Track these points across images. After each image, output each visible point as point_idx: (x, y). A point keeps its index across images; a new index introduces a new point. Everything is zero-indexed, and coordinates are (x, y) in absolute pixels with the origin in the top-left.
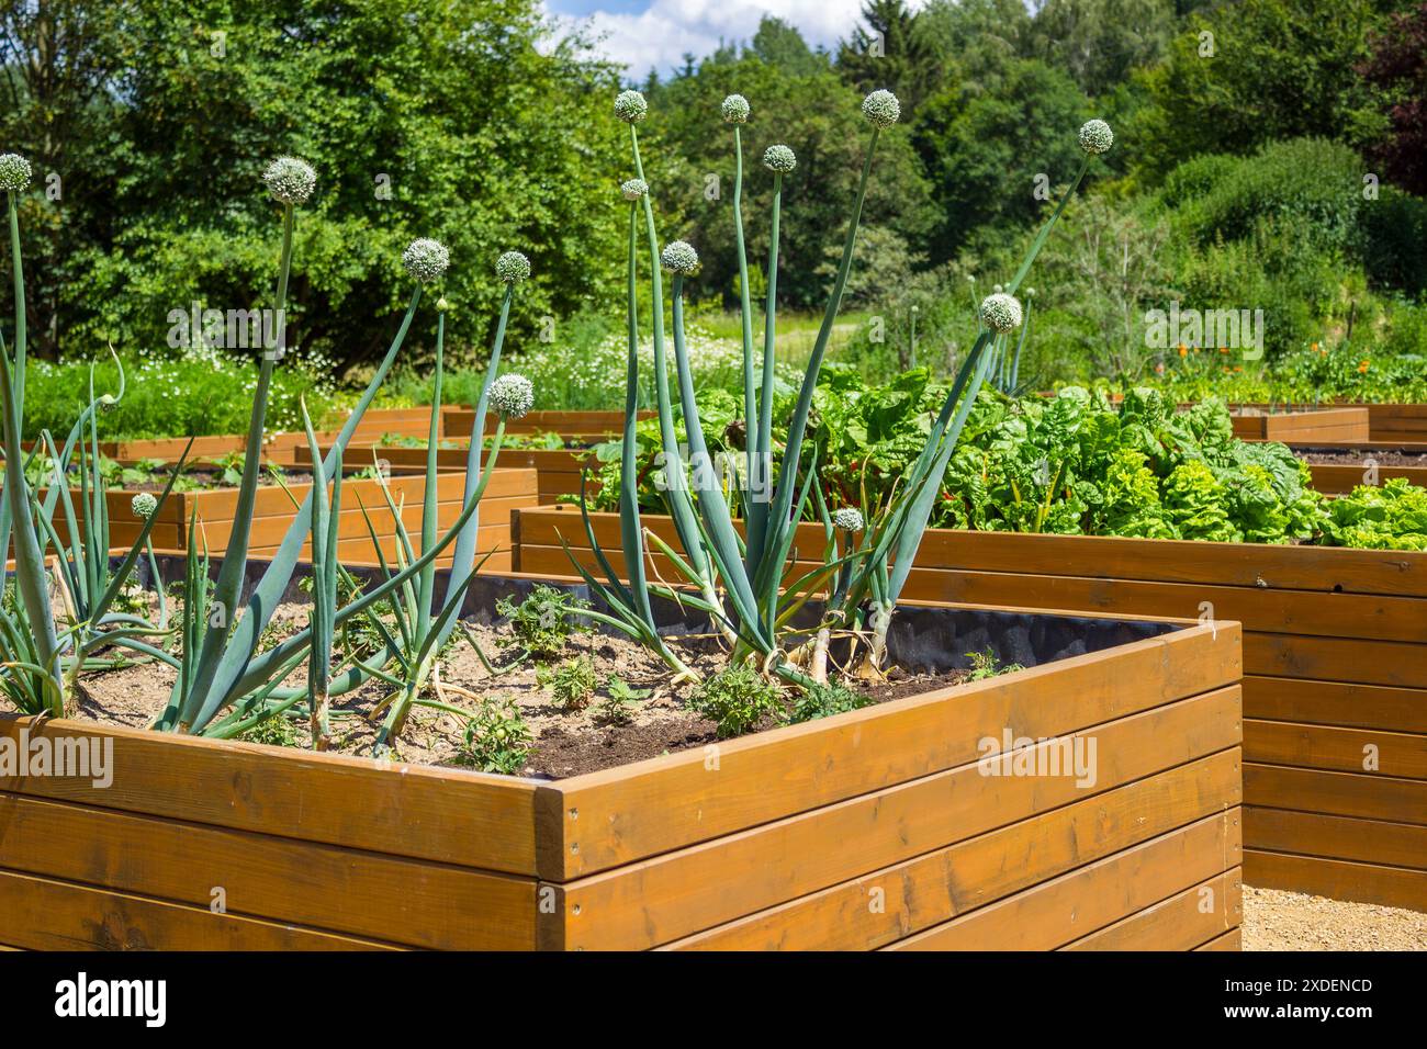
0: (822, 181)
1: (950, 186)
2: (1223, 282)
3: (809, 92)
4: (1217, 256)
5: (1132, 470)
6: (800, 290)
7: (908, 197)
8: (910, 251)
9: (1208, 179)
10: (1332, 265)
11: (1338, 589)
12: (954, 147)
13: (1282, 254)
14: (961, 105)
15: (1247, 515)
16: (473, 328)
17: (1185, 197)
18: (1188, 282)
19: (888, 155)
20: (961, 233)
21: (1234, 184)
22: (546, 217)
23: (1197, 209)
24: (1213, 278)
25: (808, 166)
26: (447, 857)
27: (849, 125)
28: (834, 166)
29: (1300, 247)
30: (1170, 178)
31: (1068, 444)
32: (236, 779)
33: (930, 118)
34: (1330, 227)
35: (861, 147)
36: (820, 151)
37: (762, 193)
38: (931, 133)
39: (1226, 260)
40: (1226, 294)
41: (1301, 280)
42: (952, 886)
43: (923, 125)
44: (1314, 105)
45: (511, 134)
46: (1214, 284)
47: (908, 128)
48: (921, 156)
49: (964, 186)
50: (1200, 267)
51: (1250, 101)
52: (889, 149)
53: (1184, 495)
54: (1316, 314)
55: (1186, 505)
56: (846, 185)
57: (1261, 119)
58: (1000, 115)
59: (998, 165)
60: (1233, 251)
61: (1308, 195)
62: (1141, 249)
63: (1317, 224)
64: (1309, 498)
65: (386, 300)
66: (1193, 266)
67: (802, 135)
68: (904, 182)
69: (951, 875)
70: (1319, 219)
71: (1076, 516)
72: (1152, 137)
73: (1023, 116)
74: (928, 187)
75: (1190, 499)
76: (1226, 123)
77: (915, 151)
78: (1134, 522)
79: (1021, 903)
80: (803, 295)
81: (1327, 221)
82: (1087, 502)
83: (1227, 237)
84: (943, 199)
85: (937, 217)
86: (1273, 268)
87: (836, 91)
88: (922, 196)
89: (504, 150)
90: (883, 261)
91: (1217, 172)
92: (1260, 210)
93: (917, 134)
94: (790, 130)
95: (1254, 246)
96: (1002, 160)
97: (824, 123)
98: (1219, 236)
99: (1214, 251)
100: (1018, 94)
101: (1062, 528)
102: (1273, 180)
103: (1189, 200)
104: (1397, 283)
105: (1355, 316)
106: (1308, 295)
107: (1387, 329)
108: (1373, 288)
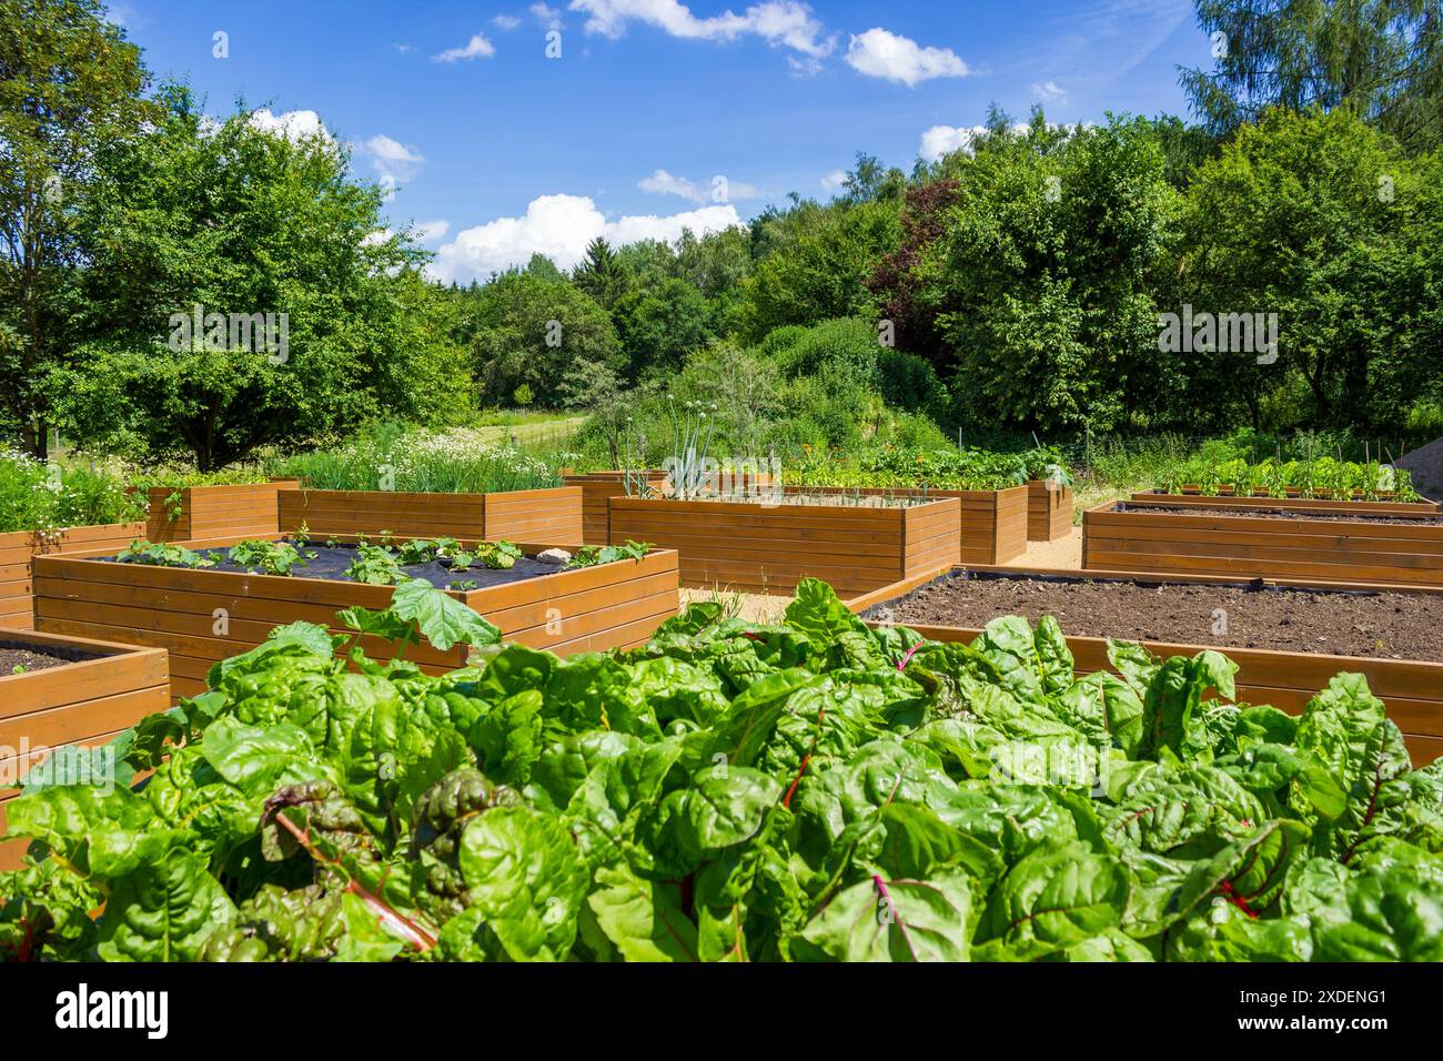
1: (633, 345)
2: (803, 400)
3: (557, 292)
4: (798, 384)
6: (551, 399)
7: (610, 349)
8: (617, 378)
9: (790, 339)
10: (864, 391)
12: (635, 323)
13: (836, 384)
14: (639, 301)
16: (323, 422)
17: (777, 349)
18: (782, 399)
19: (599, 327)
20: (639, 370)
21: (806, 342)
22: (377, 350)
23: (784, 357)
24: (796, 397)
27: (578, 310)
28: (570, 332)
29: (846, 380)
30: (767, 338)
33: (622, 308)
34: (863, 369)
35: (585, 322)
36: (562, 324)
37: (531, 346)
38: (623, 316)
39: (804, 387)
41: (848, 400)
43: (618, 311)
44: (839, 302)
45: (353, 295)
46: (797, 401)
47: (610, 313)
48: (617, 328)
49: (640, 344)
50: (787, 391)
51: (803, 299)
52: (600, 324)
54: (857, 420)
56: (577, 342)
57: (809, 309)
58: (659, 307)
59: (658, 333)
60: (807, 381)
61: (850, 350)
62: (761, 378)
63: (856, 367)
65: (262, 401)
66: (783, 391)
67: (553, 315)
68: (608, 342)
70: (857, 364)
72: (750, 318)
73: (672, 308)
74: (621, 344)
76: (793, 309)
77: (614, 325)
80: (552, 401)
81: (861, 365)
83: (804, 373)
84: (629, 351)
85: (626, 360)
86: (831, 392)
87: (572, 291)
88: (617, 349)
89: (349, 305)
90: (601, 383)
91: (794, 335)
92: (823, 358)
93: (615, 316)
94: (546, 312)
95: (820, 379)
96: (660, 331)
97: (565, 309)
98: (799, 373)
99: (797, 382)
100: (669, 297)
102: (829, 341)
103: (779, 351)
104: (899, 403)
105: (878, 422)
106: (852, 409)
107: (896, 429)
108: (887, 405)
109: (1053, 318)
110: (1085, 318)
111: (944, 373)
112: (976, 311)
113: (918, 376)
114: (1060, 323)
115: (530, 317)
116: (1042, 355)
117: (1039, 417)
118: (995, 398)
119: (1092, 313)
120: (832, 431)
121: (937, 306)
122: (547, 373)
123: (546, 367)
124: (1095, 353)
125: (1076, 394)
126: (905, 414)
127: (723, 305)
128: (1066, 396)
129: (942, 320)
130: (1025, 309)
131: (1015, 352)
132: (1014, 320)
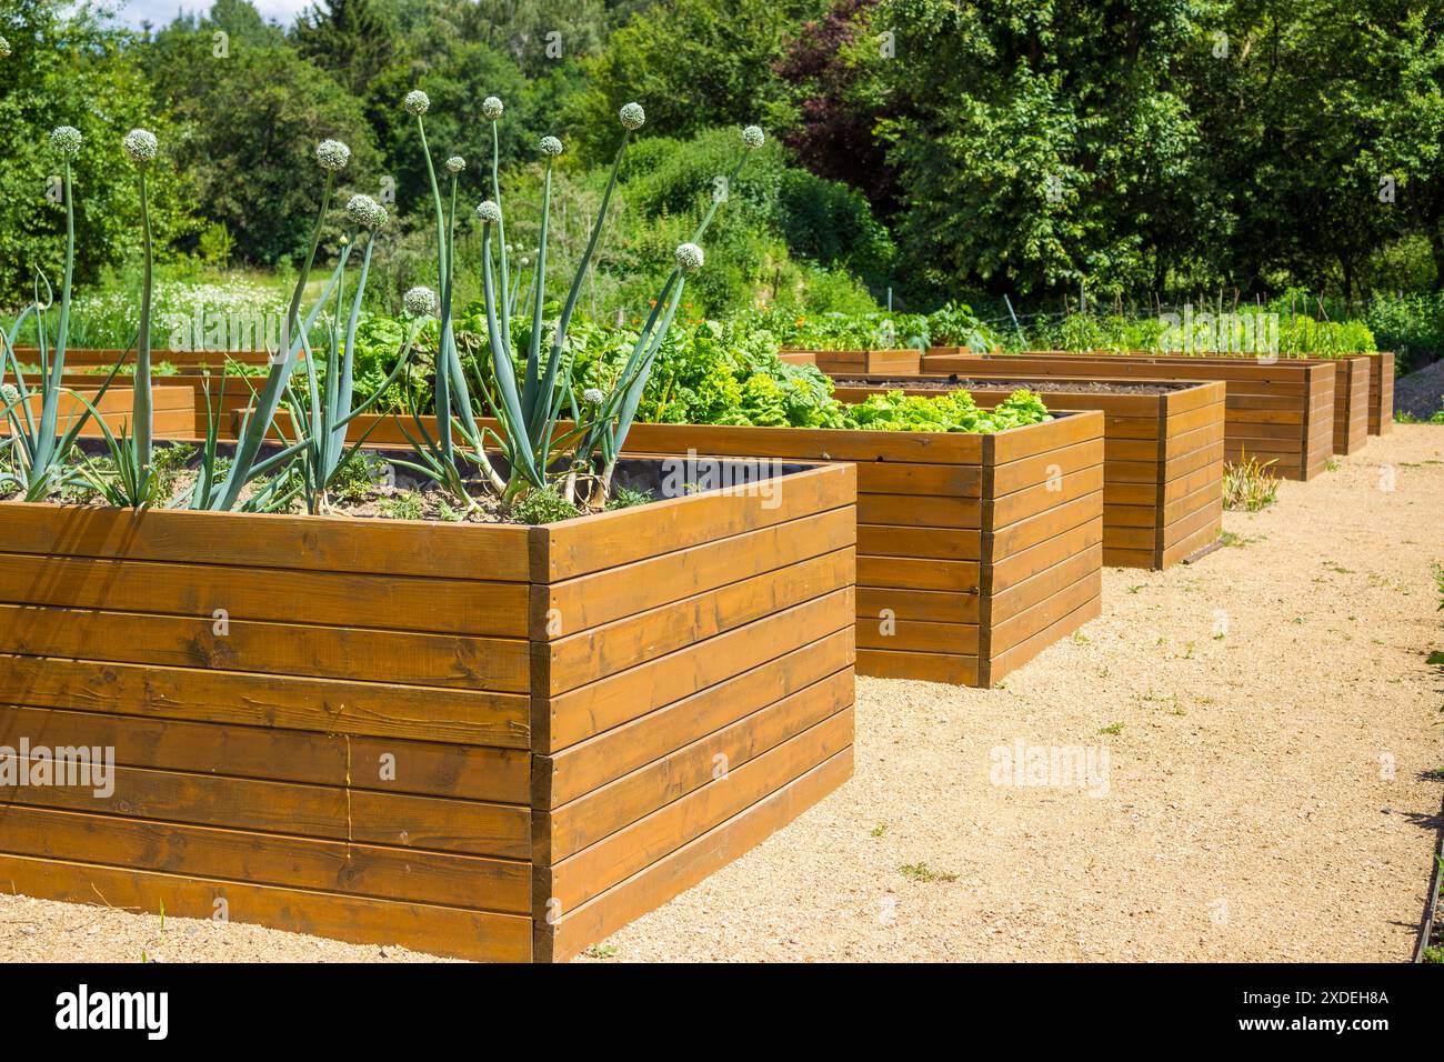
0: (281, 147)
1: (400, 156)
2: (669, 249)
3: (269, 63)
4: (664, 227)
5: (723, 379)
6: (261, 249)
7: (362, 164)
9: (653, 159)
10: (759, 237)
11: (880, 459)
12: (405, 120)
13: (718, 226)
14: (411, 81)
15: (796, 415)
17: (633, 174)
18: (639, 248)
19: (343, 125)
20: (412, 198)
21: (677, 163)
23: (645, 185)
24: (660, 245)
25: (267, 133)
26: (467, 575)
27: (307, 96)
28: (293, 134)
29: (733, 220)
30: (620, 156)
31: (676, 359)
32: (305, 537)
33: (382, 94)
34: (758, 204)
35: (318, 116)
36: (279, 119)
37: (224, 157)
38: (383, 106)
39: (670, 230)
40: (671, 260)
41: (734, 249)
42: (717, 614)
43: (375, 98)
44: (736, 96)
46: (660, 251)
47: (362, 101)
48: (374, 128)
49: (414, 156)
50: (649, 236)
51: (681, 91)
52: (344, 119)
53: (755, 399)
54: (747, 279)
55: (757, 406)
56: (304, 152)
57: (691, 107)
58: (448, 92)
59: (446, 138)
60: (676, 222)
63: (747, 201)
64: (833, 405)
66: (642, 235)
67: (263, 103)
68: (358, 151)
69: (717, 607)
70: (749, 196)
71: (683, 412)
72: (594, 119)
73: (468, 94)
74: (381, 157)
75: (759, 401)
76: (661, 108)
77: (369, 122)
78: (725, 417)
79: (749, 630)
80: (264, 254)
81: (755, 199)
82: (688, 403)
83: (672, 210)
84: (395, 167)
86: (710, 238)
87: (295, 64)
88: (375, 165)
91: (660, 152)
92: (699, 188)
93: (370, 107)
94: (251, 99)
95: (694, 218)
96: (449, 133)
97: (283, 93)
98: (665, 209)
99: (660, 222)
100: (464, 74)
101: (675, 420)
102: (710, 162)
103: (637, 176)
104: (812, 253)
105: (779, 281)
106: (740, 262)
107: (805, 292)
108: (793, 257)
109: (1034, 129)
110: (1081, 130)
111: (886, 208)
112: (935, 115)
113: (844, 215)
114: (1042, 135)
115: (222, 107)
116: (1017, 184)
117: (1012, 274)
118: (951, 247)
119: (1089, 122)
120: (710, 294)
121: (878, 107)
122: (253, 204)
123: (250, 192)
124: (1096, 182)
125: (1068, 242)
126: (818, 271)
127: (556, 90)
128: (1052, 244)
129: (884, 128)
130: (994, 116)
131: (978, 180)
132: (977, 131)
